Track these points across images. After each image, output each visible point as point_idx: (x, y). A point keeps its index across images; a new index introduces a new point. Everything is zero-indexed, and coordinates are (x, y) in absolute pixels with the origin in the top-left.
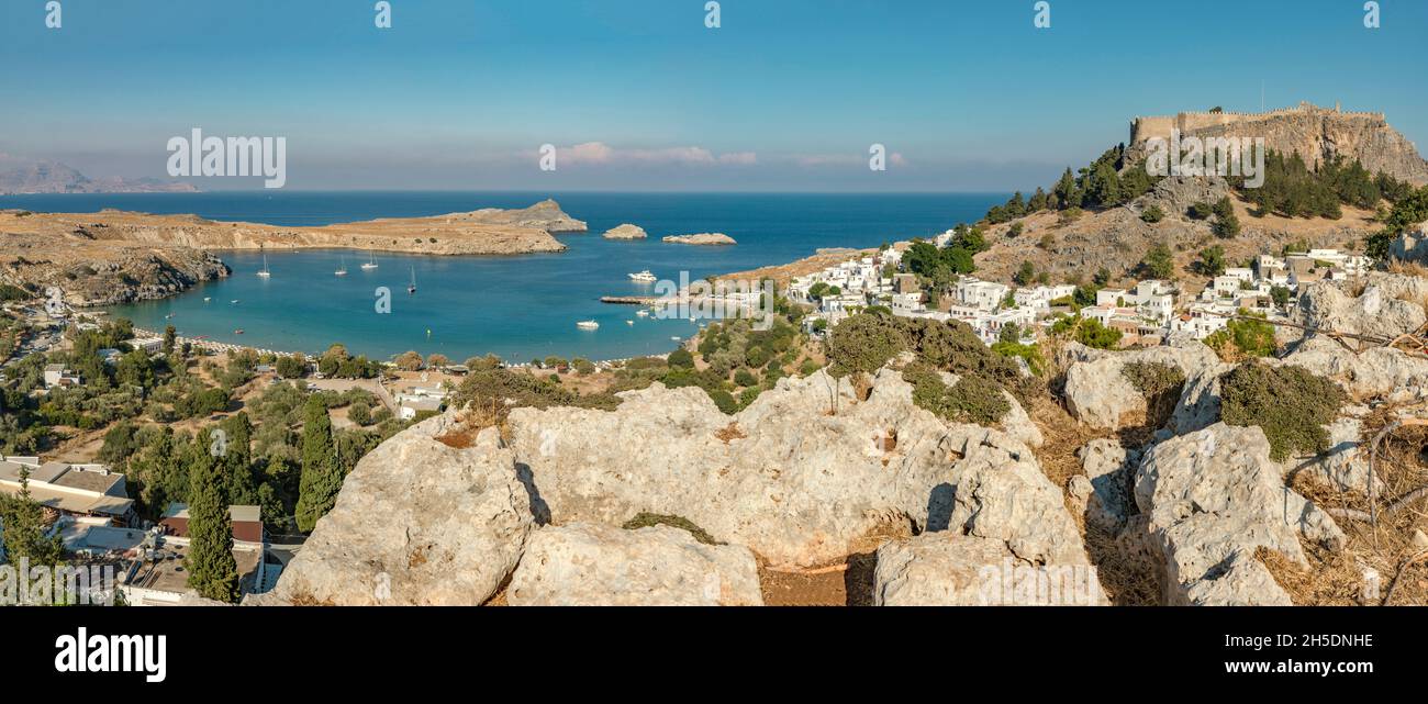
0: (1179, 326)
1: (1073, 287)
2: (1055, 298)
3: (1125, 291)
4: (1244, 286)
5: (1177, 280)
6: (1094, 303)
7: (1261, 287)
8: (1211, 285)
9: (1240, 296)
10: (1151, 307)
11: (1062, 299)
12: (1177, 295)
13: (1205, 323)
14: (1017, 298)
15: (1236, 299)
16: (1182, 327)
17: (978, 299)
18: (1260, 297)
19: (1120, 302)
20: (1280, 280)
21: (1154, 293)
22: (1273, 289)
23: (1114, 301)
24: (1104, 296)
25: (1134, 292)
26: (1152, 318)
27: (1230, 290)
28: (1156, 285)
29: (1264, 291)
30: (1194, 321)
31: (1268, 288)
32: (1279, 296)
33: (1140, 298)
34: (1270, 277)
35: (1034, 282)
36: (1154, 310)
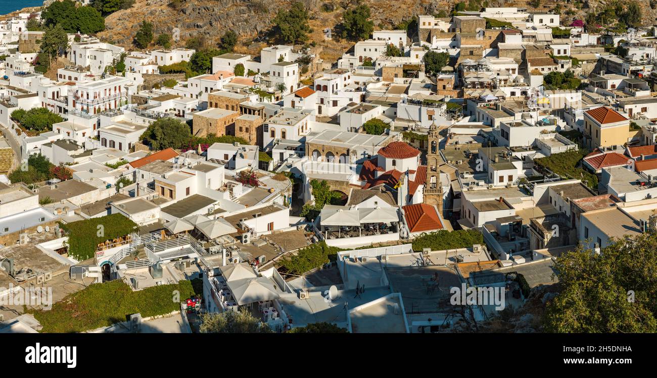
0: (293, 103)
1: (192, 52)
2: (168, 63)
3: (249, 57)
4: (391, 52)
5: (313, 45)
6: (210, 70)
7: (413, 53)
8: (351, 51)
9: (383, 64)
10: (271, 78)
11: (175, 65)
12: (307, 63)
13: (333, 97)
14: (127, 62)
15: (377, 67)
16: (297, 104)
17: (88, 62)
18: (410, 66)
19: (239, 70)
20: (440, 45)
21: (281, 60)
22: (427, 55)
23: (231, 69)
24: (221, 64)
25: (258, 59)
26: (271, 90)
27: (374, 56)
28: (285, 51)
29: (416, 58)
30: (316, 96)
31: (422, 54)
32: (434, 63)
33: (264, 66)
34: (429, 40)
35: (154, 45)
36: (274, 80)
